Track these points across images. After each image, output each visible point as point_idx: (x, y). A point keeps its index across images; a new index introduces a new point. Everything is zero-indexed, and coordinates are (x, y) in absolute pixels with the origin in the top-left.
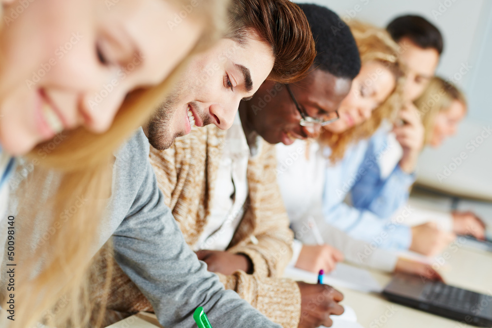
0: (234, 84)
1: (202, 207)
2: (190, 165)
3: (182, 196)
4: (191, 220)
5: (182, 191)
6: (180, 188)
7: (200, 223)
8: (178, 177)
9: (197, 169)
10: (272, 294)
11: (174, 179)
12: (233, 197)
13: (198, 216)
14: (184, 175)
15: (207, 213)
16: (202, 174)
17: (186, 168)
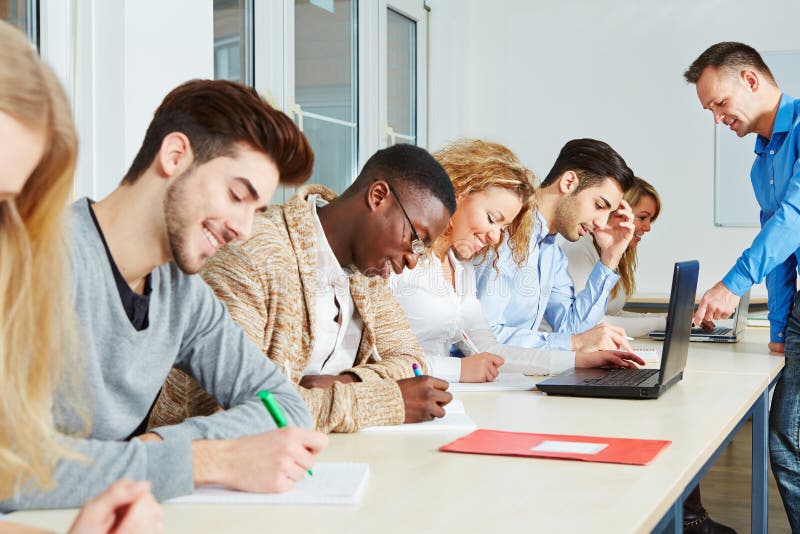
0: (240, 196)
1: (306, 333)
2: (279, 294)
3: (278, 325)
4: (297, 347)
5: (277, 320)
6: (273, 318)
7: (306, 348)
8: (269, 309)
9: (290, 297)
10: (371, 394)
11: (265, 312)
12: (337, 319)
13: (304, 342)
14: (274, 305)
15: (311, 338)
16: (300, 301)
17: (275, 297)
